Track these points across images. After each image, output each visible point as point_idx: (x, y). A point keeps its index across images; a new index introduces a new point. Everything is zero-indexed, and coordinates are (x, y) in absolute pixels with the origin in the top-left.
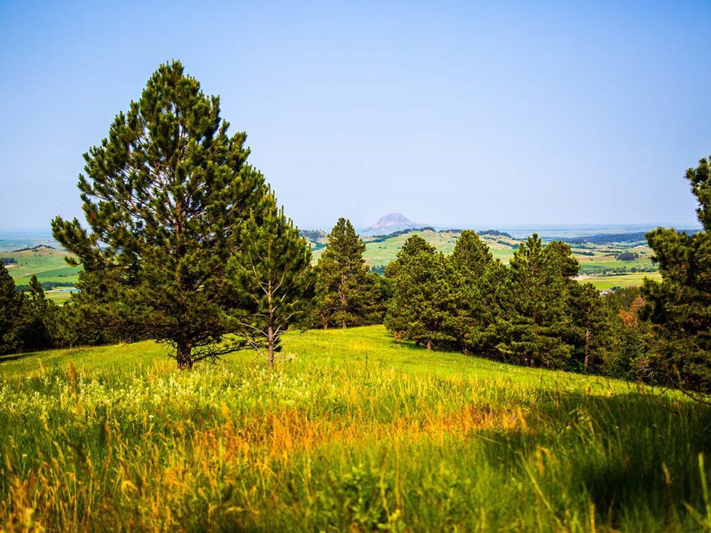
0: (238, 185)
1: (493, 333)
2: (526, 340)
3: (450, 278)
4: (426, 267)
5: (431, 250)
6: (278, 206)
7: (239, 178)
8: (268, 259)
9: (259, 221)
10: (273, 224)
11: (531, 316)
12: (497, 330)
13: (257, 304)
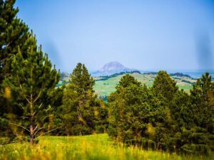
0: (10, 31)
1: (179, 138)
2: (201, 143)
3: (150, 102)
4: (134, 94)
5: (138, 84)
6: (38, 45)
7: (11, 27)
8: (30, 80)
9: (25, 56)
10: (34, 57)
11: (205, 127)
12: (182, 136)
13: (23, 110)
